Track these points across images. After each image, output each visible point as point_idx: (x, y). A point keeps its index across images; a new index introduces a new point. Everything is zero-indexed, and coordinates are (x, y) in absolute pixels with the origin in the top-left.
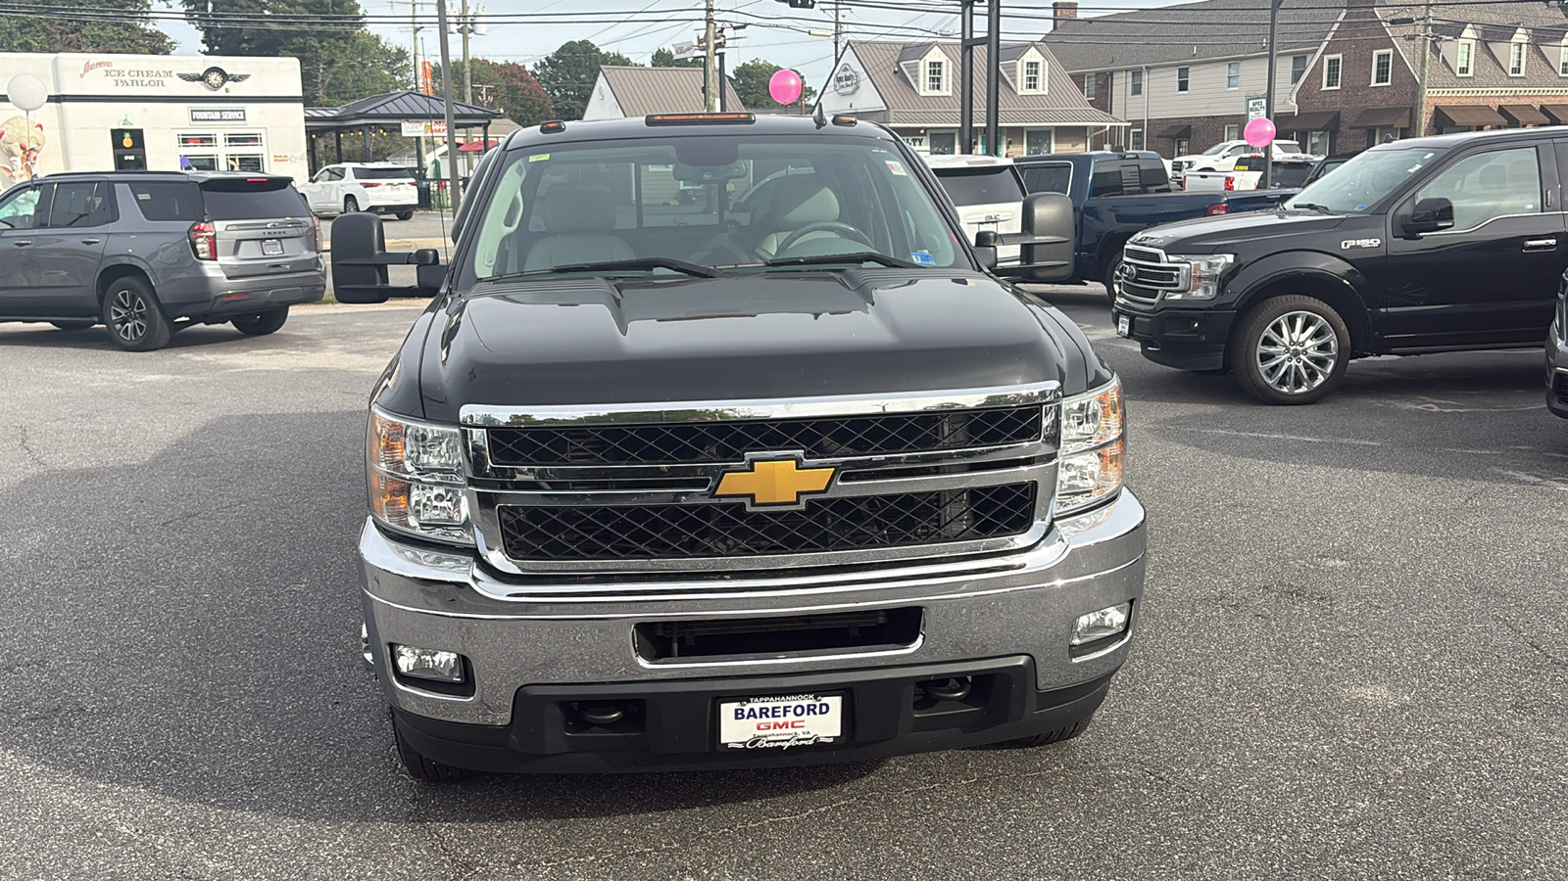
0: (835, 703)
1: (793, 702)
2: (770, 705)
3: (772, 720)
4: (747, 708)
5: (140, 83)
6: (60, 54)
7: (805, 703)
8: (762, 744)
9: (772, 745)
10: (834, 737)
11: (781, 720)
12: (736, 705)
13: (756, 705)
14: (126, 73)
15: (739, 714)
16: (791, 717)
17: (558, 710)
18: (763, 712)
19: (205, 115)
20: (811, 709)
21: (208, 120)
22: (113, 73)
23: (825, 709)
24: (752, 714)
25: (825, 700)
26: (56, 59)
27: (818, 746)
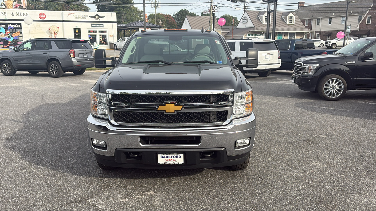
0: (182, 155)
1: (173, 155)
2: (168, 155)
3: (169, 159)
4: (163, 156)
5: (80, 18)
6: (63, 11)
7: (176, 155)
8: (167, 164)
9: (169, 164)
10: (182, 163)
11: (171, 159)
12: (161, 155)
13: (165, 155)
14: (77, 16)
15: (162, 157)
16: (173, 158)
17: (124, 154)
18: (167, 157)
19: (94, 25)
20: (177, 157)
21: (95, 27)
22: (75, 16)
23: (180, 157)
24: (164, 157)
25: (180, 155)
26: (62, 12)
27: (179, 165)
